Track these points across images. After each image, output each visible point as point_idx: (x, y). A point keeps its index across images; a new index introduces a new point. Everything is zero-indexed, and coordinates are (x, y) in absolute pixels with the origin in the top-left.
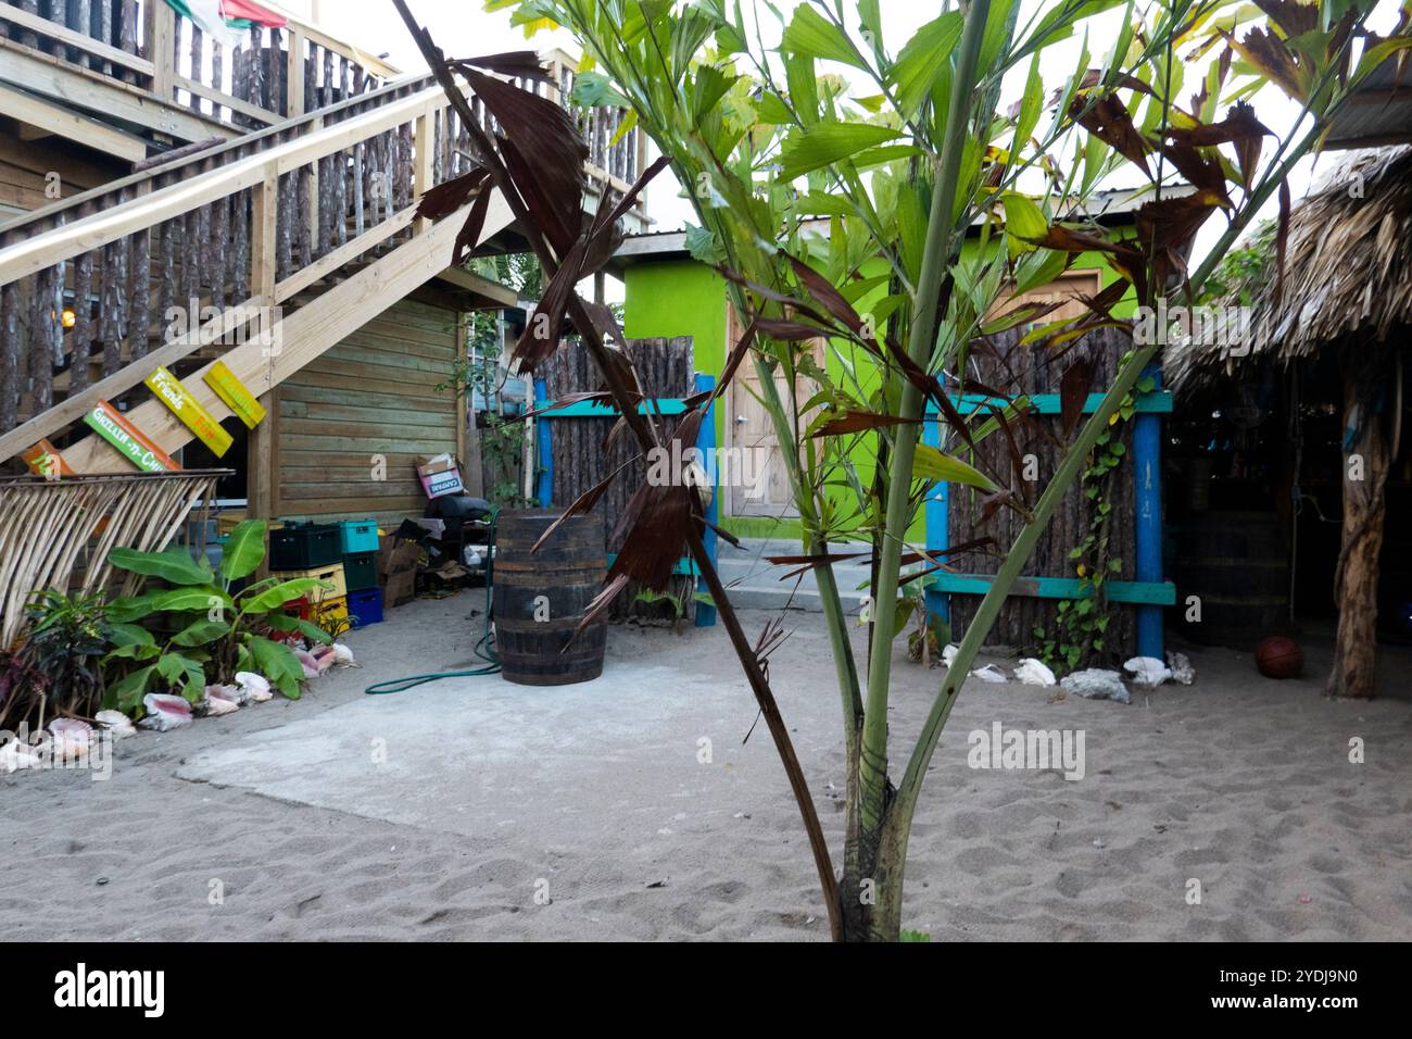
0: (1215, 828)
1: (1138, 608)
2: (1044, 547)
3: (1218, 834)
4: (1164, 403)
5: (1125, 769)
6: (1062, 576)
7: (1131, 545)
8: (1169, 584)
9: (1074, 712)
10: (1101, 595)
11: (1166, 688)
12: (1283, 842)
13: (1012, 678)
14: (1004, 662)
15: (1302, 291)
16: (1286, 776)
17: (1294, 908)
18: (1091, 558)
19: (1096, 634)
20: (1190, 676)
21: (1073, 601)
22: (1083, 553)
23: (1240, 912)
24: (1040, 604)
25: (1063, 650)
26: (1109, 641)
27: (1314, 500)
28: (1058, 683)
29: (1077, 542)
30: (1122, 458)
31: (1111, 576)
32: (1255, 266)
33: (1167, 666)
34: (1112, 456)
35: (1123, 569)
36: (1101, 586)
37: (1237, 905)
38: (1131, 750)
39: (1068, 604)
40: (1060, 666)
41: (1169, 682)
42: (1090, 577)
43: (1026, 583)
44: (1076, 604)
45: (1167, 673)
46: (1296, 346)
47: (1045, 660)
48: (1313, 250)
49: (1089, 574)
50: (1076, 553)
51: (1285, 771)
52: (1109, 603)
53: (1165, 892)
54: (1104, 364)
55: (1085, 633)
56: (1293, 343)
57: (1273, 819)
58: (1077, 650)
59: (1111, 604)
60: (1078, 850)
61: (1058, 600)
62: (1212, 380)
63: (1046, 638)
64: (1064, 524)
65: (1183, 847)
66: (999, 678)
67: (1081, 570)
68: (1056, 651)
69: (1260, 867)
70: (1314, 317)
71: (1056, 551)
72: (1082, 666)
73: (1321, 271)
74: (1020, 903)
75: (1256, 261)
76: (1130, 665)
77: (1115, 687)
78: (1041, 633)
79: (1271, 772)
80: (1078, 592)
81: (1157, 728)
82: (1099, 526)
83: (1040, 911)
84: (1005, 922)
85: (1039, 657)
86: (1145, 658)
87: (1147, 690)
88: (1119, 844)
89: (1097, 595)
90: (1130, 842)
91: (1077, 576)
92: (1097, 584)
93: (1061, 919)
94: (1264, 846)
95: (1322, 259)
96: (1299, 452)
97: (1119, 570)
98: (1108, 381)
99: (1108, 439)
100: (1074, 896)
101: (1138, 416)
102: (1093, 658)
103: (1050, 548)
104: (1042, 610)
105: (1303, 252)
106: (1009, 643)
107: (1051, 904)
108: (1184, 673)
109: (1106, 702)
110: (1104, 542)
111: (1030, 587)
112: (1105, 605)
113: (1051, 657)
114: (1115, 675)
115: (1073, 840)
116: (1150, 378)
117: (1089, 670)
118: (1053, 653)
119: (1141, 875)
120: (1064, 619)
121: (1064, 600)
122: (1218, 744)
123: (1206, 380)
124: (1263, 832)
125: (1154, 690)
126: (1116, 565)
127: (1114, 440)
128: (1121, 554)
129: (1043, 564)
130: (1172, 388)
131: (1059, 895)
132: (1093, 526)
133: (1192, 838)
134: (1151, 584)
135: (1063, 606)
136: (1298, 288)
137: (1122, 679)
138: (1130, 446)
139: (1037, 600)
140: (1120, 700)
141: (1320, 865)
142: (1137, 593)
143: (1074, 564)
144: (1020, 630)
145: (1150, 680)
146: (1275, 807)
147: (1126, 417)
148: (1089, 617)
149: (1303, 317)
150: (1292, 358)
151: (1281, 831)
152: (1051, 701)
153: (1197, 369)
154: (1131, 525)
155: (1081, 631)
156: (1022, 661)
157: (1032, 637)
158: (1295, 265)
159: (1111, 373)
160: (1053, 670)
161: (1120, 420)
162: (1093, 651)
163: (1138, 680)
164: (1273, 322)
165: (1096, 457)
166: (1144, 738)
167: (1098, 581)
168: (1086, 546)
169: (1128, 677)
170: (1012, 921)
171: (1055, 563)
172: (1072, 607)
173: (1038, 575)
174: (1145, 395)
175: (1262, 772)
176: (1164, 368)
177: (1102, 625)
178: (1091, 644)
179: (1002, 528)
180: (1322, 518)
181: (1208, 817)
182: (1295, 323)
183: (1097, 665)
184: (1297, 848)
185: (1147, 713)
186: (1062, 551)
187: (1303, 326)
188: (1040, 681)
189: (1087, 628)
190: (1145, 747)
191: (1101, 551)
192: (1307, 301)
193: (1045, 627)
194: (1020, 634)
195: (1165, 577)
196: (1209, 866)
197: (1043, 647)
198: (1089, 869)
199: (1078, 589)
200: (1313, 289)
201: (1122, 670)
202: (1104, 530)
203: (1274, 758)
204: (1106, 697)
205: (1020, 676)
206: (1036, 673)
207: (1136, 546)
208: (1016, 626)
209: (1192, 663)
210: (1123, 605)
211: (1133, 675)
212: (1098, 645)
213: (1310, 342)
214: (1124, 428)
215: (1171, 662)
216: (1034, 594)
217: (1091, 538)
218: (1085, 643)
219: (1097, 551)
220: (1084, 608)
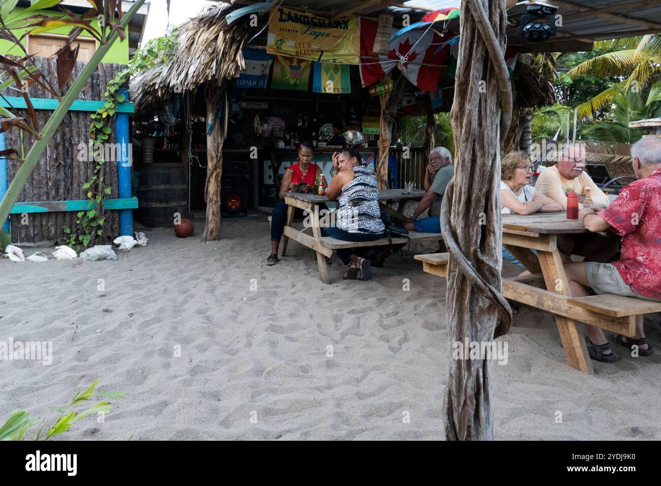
0: (156, 308)
1: (120, 211)
2: (68, 184)
3: (157, 310)
4: (130, 108)
5: (113, 291)
6: (79, 199)
7: (115, 180)
8: (135, 198)
9: (87, 270)
10: (101, 207)
11: (135, 249)
12: (185, 306)
13: (51, 258)
14: (46, 250)
15: (189, 60)
16: (187, 278)
17: (190, 333)
18: (95, 187)
19: (99, 227)
20: (146, 242)
21: (86, 212)
22: (91, 186)
23: (167, 342)
24: (67, 215)
25: (81, 238)
26: (105, 230)
27: (197, 158)
28: (78, 256)
29: (87, 181)
30: (109, 135)
31: (105, 196)
32: (170, 46)
33: (135, 239)
34: (104, 134)
35: (112, 193)
36: (101, 202)
37: (165, 339)
38: (117, 282)
39: (83, 213)
40: (79, 246)
41: (136, 246)
42: (95, 198)
43: (58, 205)
44: (87, 213)
45: (135, 242)
46: (187, 85)
47: (71, 245)
48: (193, 43)
49: (94, 196)
50: (86, 186)
51: (186, 276)
52: (105, 211)
53: (133, 344)
54: (99, 86)
55: (93, 227)
56: (186, 83)
57: (181, 298)
58: (89, 237)
59: (106, 211)
60: (88, 337)
61: (77, 212)
62: (153, 99)
63: (71, 233)
64: (80, 170)
65: (142, 320)
66: (44, 259)
67: (90, 195)
68: (77, 240)
69: (176, 320)
70: (194, 72)
71: (75, 185)
72: (91, 245)
73: (196, 52)
74: (55, 374)
75: (170, 43)
76: (116, 241)
77: (109, 253)
78: (68, 231)
79: (180, 278)
80: (88, 206)
81: (130, 269)
82: (99, 171)
83: (67, 374)
84: (44, 388)
85: (67, 244)
86: (124, 237)
87: (125, 252)
88: (110, 328)
89: (99, 207)
90: (116, 326)
91: (88, 198)
92: (98, 201)
93: (76, 375)
94: (178, 310)
95: (197, 46)
96: (191, 136)
97: (110, 193)
98: (101, 95)
99: (102, 125)
100: (85, 361)
101: (117, 114)
102: (97, 240)
103: (72, 184)
104: (68, 218)
105: (189, 42)
106: (49, 239)
107: (72, 369)
108: (143, 241)
109: (104, 261)
110: (102, 179)
111: (61, 206)
112: (103, 212)
113: (74, 243)
114: (109, 247)
115: (84, 333)
116: (122, 95)
117: (95, 246)
118: (75, 240)
119: (120, 340)
120: (81, 221)
121: (81, 211)
122: (158, 271)
123: (150, 99)
124: (177, 304)
125: (129, 251)
126: (108, 191)
127: (105, 126)
128: (111, 185)
129: (68, 194)
130: (134, 101)
131: (77, 363)
132: (96, 171)
133: (146, 315)
134: (126, 199)
135: (80, 215)
136: (188, 58)
137: (113, 248)
138: (114, 130)
139: (65, 213)
140: (112, 259)
141: (200, 312)
142: (119, 204)
143: (86, 192)
144: (56, 231)
145: (127, 247)
146: (182, 293)
147: (111, 114)
148: (94, 219)
149: (189, 72)
150: (186, 90)
151: (184, 302)
152: (74, 266)
153: (146, 93)
154: (115, 170)
155: (91, 227)
156: (57, 247)
157: (64, 234)
158: (186, 48)
159: (103, 91)
160: (75, 250)
161: (108, 116)
162: (97, 236)
163: (121, 248)
164: (178, 73)
165: (96, 135)
166: (124, 275)
167: (99, 200)
168: (92, 182)
169: (116, 247)
170: (49, 386)
171: (75, 192)
172: (85, 214)
173: (65, 199)
174: (120, 103)
175: (177, 278)
176: (130, 90)
177: (101, 222)
178: (97, 232)
179: (43, 175)
180: (200, 166)
181: (153, 304)
182: (187, 75)
183: (99, 244)
184: (191, 307)
185: (125, 263)
186: (79, 186)
187: (190, 76)
188: (67, 256)
189: (94, 224)
190: (124, 279)
191: (100, 184)
192: (191, 65)
193: (70, 227)
194: (56, 233)
195: (133, 195)
196: (153, 326)
197: (69, 238)
198: (93, 345)
199: (88, 205)
200: (193, 60)
201: (113, 244)
202: (102, 173)
203: (182, 272)
204: (105, 259)
205: (56, 256)
206: (66, 253)
207: (118, 181)
208: (53, 229)
209: (147, 236)
210: (112, 211)
211: (118, 246)
212: (100, 233)
213: (193, 83)
214: (110, 120)
215: (137, 237)
216: (63, 210)
217: (95, 178)
218: (93, 233)
219: (98, 184)
220: (91, 214)
